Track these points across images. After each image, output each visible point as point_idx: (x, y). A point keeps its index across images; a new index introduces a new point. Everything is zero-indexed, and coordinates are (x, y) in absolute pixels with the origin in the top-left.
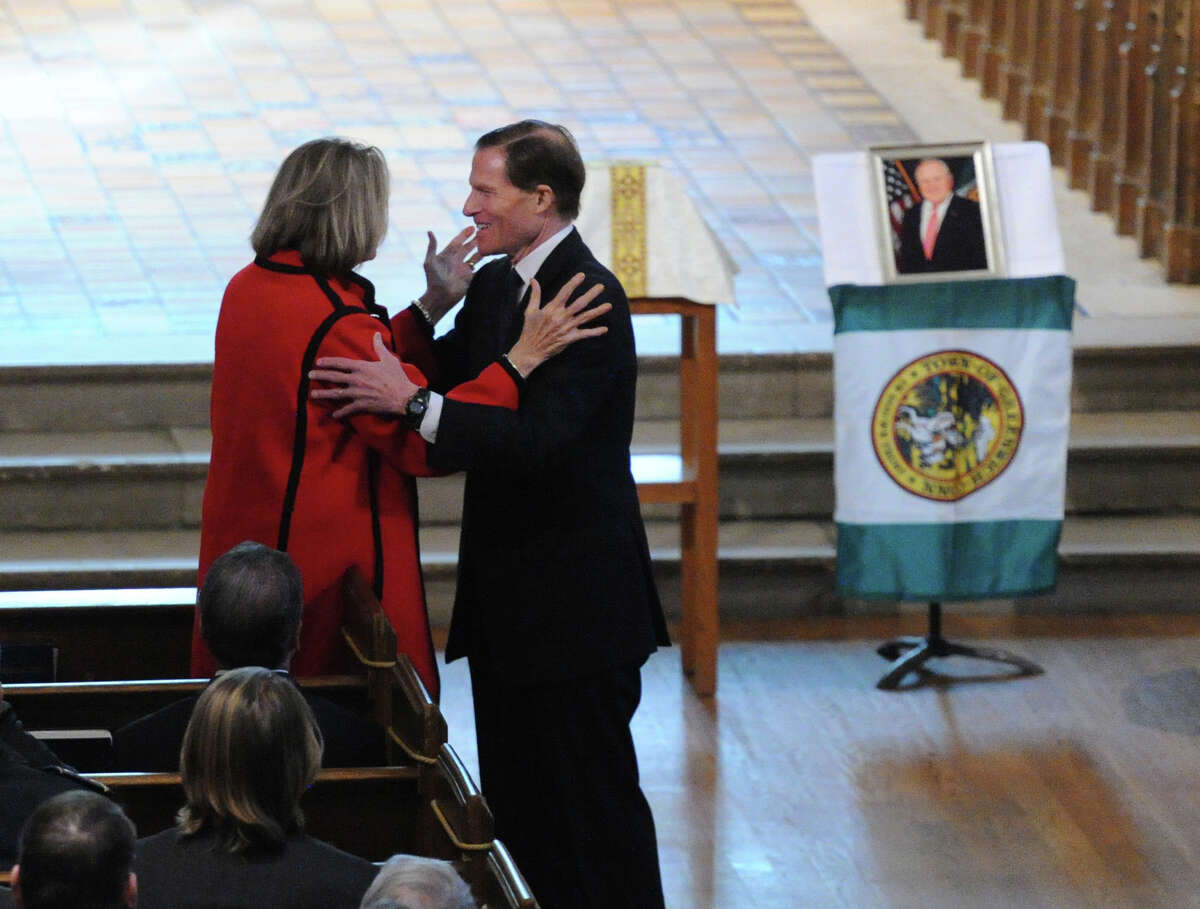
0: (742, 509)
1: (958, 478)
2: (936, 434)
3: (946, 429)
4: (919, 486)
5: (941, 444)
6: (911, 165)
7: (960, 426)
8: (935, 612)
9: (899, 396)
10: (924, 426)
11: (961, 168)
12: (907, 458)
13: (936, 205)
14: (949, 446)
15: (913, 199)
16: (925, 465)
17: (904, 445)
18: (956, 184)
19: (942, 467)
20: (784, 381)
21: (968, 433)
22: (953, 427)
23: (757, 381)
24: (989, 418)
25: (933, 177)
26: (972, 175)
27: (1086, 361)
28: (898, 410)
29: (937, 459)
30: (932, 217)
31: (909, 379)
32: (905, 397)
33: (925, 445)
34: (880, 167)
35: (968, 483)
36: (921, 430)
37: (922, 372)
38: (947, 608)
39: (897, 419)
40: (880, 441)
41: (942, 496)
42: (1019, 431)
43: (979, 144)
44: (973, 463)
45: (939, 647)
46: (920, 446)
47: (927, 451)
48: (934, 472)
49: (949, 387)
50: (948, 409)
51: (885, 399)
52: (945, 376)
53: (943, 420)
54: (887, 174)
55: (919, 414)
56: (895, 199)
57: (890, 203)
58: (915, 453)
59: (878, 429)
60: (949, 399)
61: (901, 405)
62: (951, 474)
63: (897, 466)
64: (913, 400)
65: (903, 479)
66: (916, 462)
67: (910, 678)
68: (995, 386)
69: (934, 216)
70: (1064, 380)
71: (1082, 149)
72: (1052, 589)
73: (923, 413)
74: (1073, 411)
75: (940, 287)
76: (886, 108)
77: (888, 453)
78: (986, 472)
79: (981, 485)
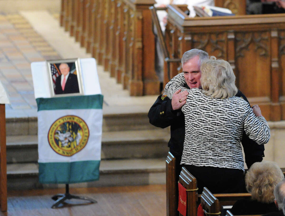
0: (14, 160)
1: (72, 150)
2: (66, 138)
3: (68, 137)
4: (61, 152)
5: (67, 141)
6: (58, 65)
7: (72, 136)
8: (67, 186)
9: (55, 128)
10: (63, 136)
11: (72, 66)
12: (58, 145)
13: (65, 76)
14: (69, 141)
15: (59, 74)
16: (62, 146)
17: (57, 141)
18: (70, 70)
19: (67, 147)
20: (25, 125)
21: (74, 138)
22: (70, 136)
23: (18, 125)
24: (80, 133)
25: (64, 68)
26: (75, 68)
27: (107, 118)
28: (55, 131)
29: (66, 145)
30: (64, 79)
31: (58, 123)
32: (57, 128)
33: (63, 141)
34: (49, 66)
35: (74, 151)
36: (61, 137)
37: (62, 121)
38: (70, 185)
39: (55, 134)
40: (50, 140)
41: (67, 155)
42: (88, 137)
43: (77, 59)
44: (75, 145)
45: (68, 196)
46: (61, 141)
47: (63, 143)
48: (65, 148)
49: (69, 125)
50: (69, 131)
51: (52, 129)
52: (68, 122)
53: (67, 134)
54: (51, 68)
55: (61, 133)
56: (54, 74)
57: (52, 76)
58: (60, 143)
59: (50, 137)
60: (69, 129)
61: (56, 130)
62: (70, 149)
63: (55, 147)
64: (59, 129)
65: (57, 150)
66: (60, 145)
67: (61, 205)
68: (81, 125)
69: (65, 79)
70: (100, 123)
71: (107, 61)
72: (98, 179)
73: (62, 132)
74: (103, 131)
75: (66, 98)
76: (54, 50)
77: (53, 143)
78: (79, 148)
79: (78, 151)
